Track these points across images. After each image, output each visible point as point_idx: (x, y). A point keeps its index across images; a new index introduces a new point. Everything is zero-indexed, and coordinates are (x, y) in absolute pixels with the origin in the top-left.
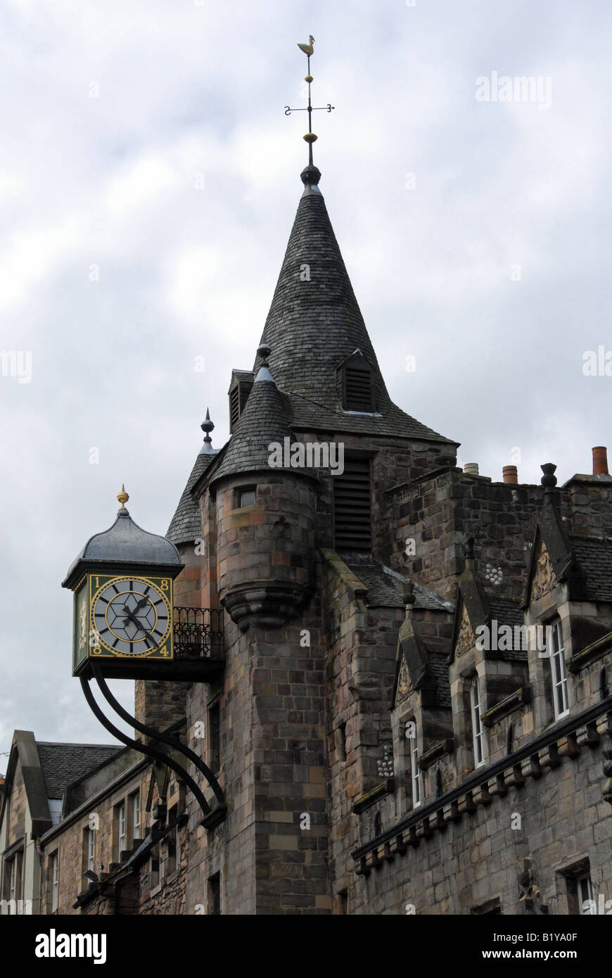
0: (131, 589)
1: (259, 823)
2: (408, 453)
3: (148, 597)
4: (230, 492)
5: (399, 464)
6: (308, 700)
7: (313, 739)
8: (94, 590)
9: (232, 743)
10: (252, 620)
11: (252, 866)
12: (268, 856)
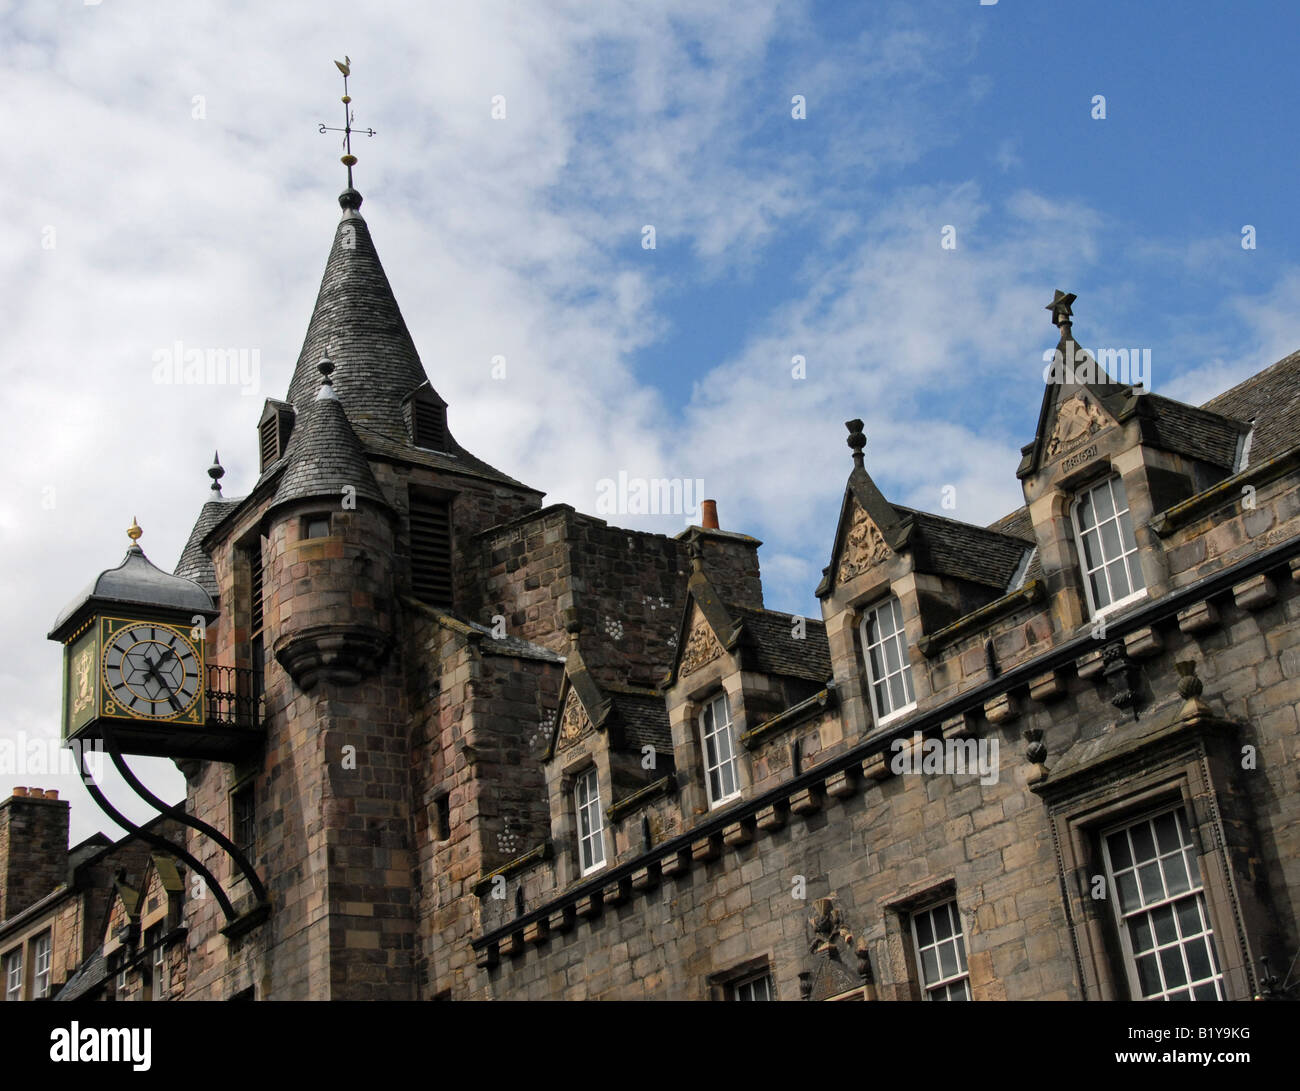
0: (153, 638)
1: (334, 916)
2: (492, 498)
3: (174, 649)
4: (296, 522)
5: (482, 508)
6: (389, 771)
7: (395, 818)
8: (106, 636)
9: (281, 827)
10: (322, 673)
11: (323, 969)
12: (342, 955)
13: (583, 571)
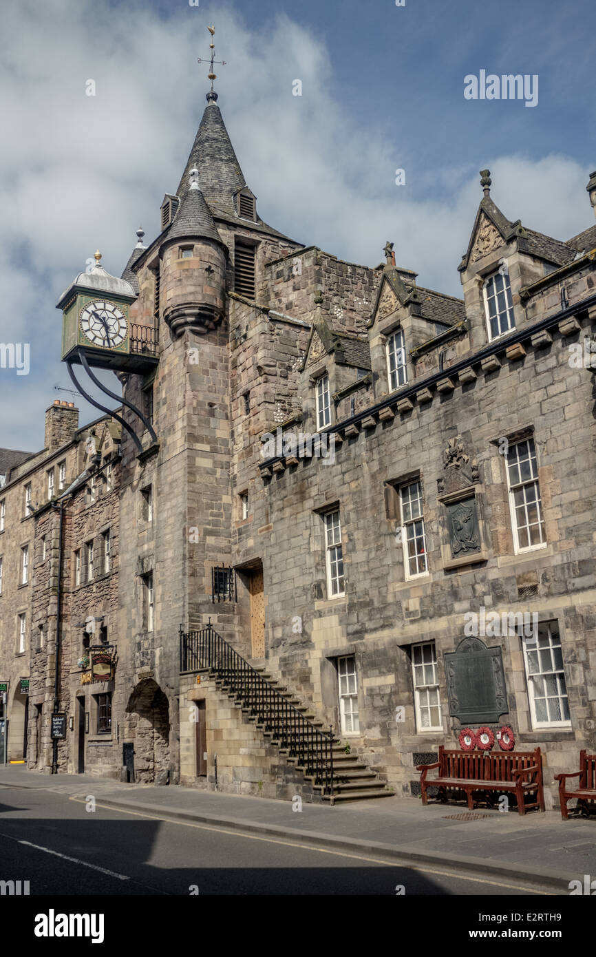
0: (105, 307)
1: (189, 450)
2: (278, 246)
4: (177, 249)
5: (272, 250)
7: (222, 404)
8: (81, 304)
9: (165, 406)
10: (187, 328)
11: (184, 476)
12: (195, 469)
13: (323, 281)
